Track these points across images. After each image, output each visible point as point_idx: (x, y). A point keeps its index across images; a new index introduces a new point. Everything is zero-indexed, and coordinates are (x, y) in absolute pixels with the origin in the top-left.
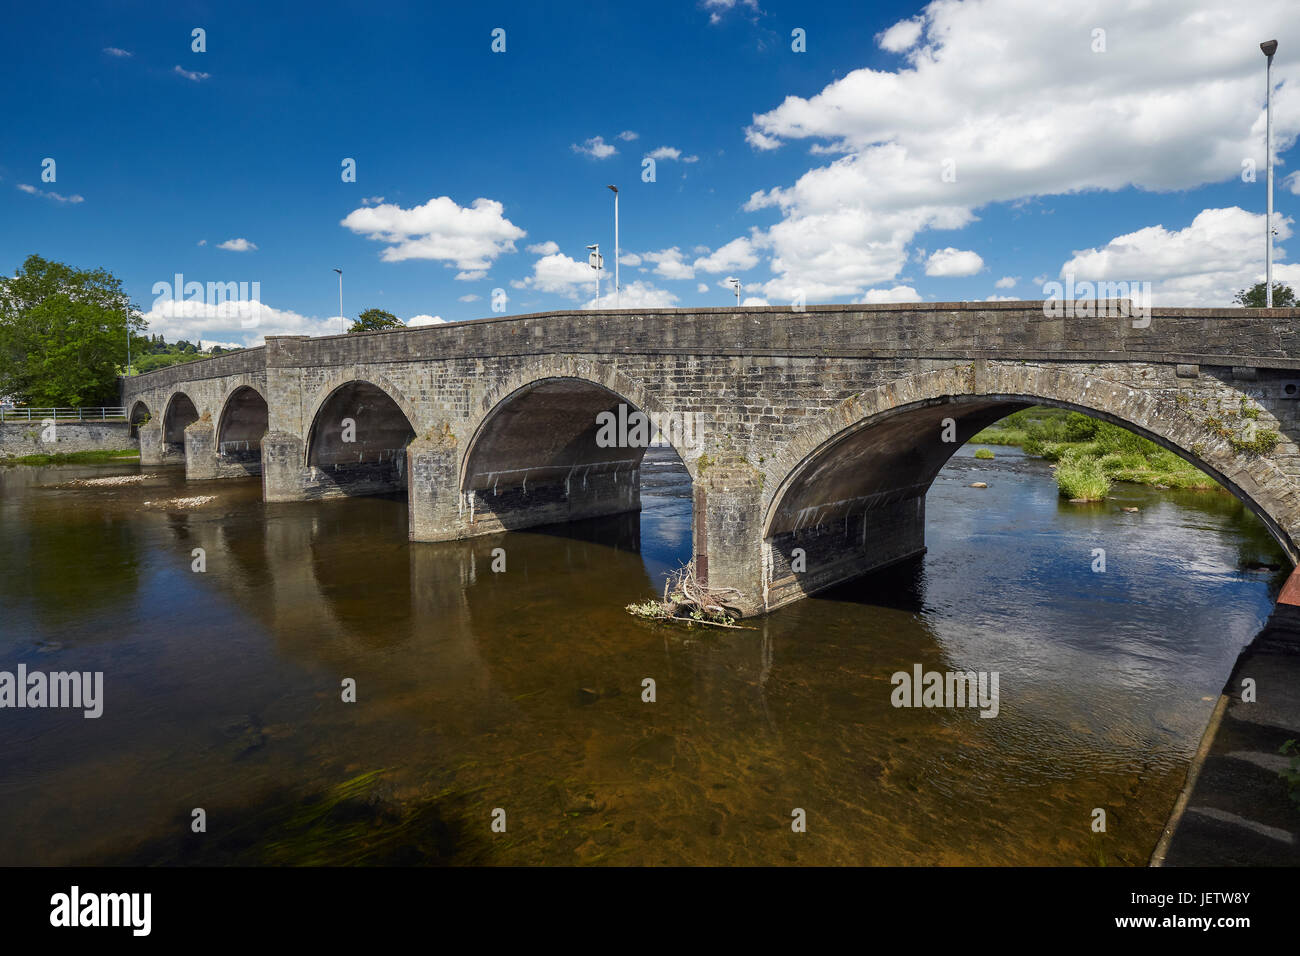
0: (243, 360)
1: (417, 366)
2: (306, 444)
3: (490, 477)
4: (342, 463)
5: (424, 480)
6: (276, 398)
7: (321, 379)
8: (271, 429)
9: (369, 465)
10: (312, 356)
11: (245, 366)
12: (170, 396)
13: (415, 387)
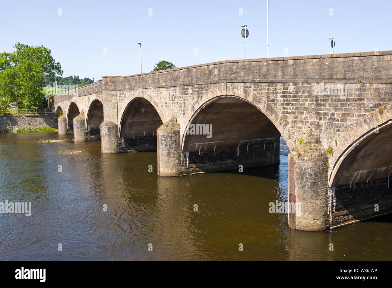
0: (95, 87)
1: (163, 90)
2: (119, 127)
3: (197, 146)
4: (135, 136)
5: (164, 146)
6: (107, 105)
7: (125, 96)
8: (105, 120)
9: (149, 138)
10: (121, 85)
11: (96, 90)
12: (69, 104)
13: (163, 100)
